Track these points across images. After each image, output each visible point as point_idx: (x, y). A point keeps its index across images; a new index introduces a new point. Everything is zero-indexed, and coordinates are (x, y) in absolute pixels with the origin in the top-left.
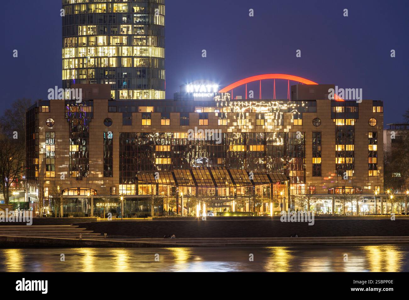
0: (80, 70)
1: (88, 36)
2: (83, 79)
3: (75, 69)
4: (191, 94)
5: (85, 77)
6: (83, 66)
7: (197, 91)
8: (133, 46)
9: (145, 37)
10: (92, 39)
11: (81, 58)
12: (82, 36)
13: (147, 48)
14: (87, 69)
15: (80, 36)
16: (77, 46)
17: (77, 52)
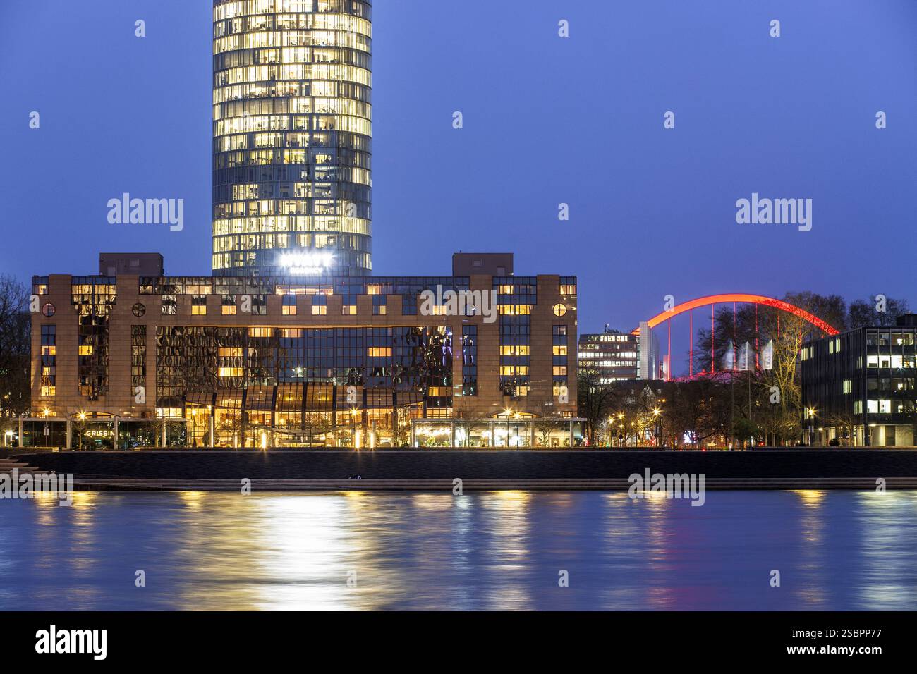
0: (236, 253)
1: (247, 201)
2: (239, 268)
3: (229, 252)
4: (288, 268)
5: (241, 264)
6: (239, 247)
7: (297, 264)
8: (313, 216)
9: (332, 202)
10: (253, 206)
11: (236, 235)
12: (239, 201)
13: (336, 218)
14: (245, 251)
15: (234, 201)
16: (231, 216)
17: (230, 228)
